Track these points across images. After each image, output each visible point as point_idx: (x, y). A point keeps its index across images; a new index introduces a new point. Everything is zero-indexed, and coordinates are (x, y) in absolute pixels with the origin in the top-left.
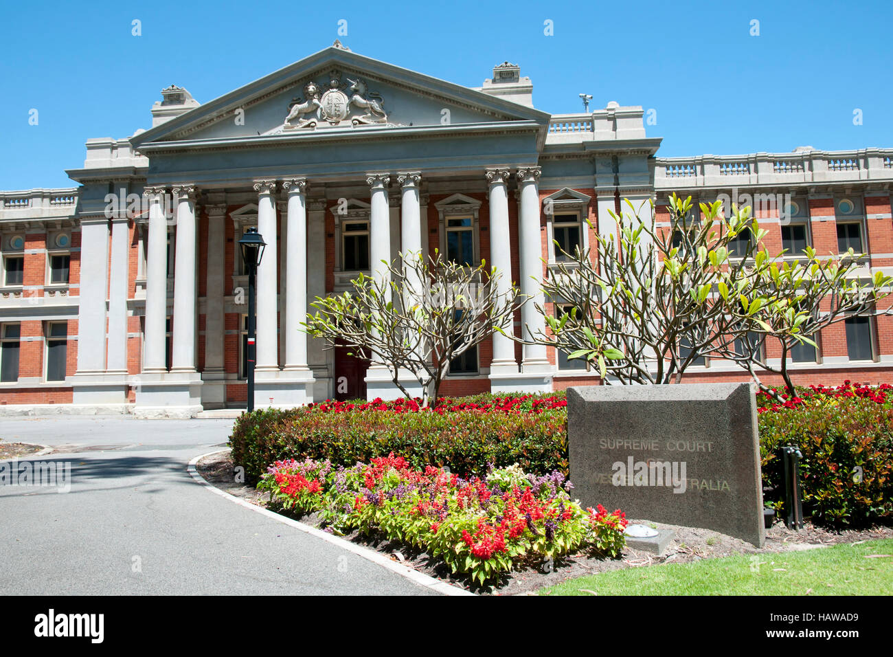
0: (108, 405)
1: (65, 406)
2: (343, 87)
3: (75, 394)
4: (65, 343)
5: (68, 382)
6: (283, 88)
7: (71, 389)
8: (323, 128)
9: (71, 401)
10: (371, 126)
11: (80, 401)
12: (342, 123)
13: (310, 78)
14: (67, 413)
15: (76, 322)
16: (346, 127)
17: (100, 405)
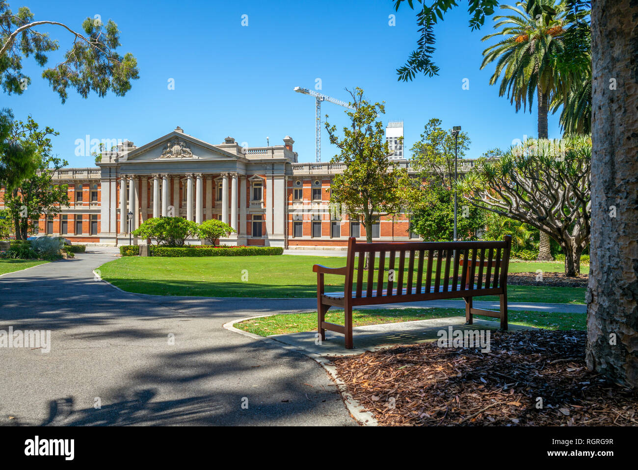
0: (110, 244)
1: (97, 243)
2: (178, 144)
3: (101, 240)
4: (96, 222)
5: (98, 235)
6: (161, 143)
7: (99, 238)
8: (173, 158)
9: (99, 242)
10: (187, 158)
11: (102, 242)
12: (179, 156)
13: (169, 141)
14: (98, 246)
15: (100, 215)
16: (179, 158)
17: (108, 244)
